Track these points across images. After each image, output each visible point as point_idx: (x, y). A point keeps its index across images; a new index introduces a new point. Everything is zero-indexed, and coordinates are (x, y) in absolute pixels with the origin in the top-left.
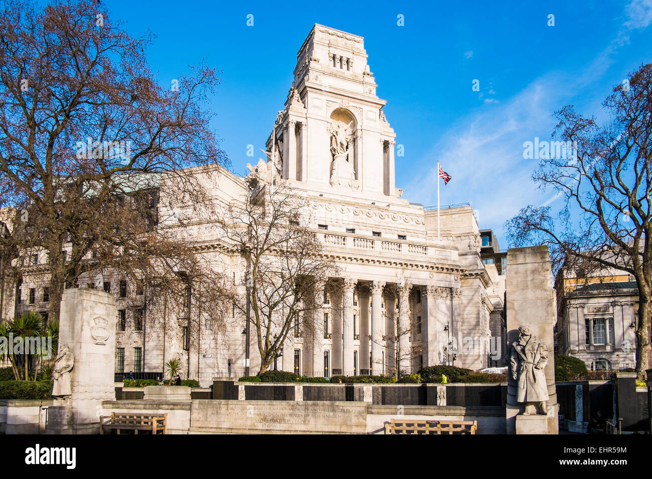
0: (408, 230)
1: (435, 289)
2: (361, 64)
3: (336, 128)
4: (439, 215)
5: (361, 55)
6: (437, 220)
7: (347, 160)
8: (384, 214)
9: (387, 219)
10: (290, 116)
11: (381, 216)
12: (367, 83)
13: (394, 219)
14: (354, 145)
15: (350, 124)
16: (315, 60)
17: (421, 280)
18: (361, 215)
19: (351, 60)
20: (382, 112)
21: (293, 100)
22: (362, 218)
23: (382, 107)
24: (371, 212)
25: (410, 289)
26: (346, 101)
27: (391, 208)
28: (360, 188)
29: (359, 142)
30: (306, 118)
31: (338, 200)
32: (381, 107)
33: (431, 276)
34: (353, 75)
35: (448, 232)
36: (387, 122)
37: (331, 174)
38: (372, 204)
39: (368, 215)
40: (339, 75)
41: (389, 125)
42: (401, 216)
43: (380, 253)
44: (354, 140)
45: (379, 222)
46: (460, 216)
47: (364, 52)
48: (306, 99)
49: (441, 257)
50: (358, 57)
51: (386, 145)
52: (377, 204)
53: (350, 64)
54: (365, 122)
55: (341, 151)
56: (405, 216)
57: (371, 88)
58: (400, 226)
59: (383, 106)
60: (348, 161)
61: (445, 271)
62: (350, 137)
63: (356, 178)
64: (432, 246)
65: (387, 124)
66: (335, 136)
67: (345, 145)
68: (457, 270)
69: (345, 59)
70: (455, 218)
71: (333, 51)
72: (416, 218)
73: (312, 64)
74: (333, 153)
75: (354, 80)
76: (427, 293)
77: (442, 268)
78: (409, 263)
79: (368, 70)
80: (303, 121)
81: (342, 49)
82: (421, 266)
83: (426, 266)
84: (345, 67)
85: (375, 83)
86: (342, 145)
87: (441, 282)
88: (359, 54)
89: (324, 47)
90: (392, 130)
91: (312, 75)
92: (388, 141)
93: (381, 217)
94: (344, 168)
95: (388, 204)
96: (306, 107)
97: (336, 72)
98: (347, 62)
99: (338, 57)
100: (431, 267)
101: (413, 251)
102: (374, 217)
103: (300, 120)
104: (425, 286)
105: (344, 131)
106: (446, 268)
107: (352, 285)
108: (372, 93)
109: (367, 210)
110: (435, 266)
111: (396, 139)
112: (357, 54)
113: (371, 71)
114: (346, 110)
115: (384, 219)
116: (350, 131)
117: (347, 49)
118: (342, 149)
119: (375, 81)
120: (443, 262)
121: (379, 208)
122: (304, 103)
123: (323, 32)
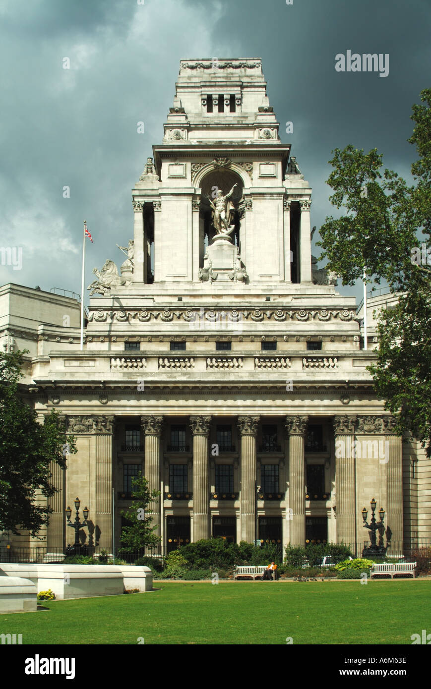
15: (232, 189)
16: (176, 112)
19: (237, 97)
26: (225, 158)
29: (247, 213)
34: (239, 117)
38: (266, 300)
40: (215, 123)
47: (262, 78)
50: (250, 89)
52: (272, 300)
53: (236, 102)
54: (258, 182)
57: (269, 129)
58: (311, 327)
69: (227, 97)
71: (207, 91)
73: (171, 118)
75: (239, 125)
81: (221, 84)
84: (227, 108)
88: (251, 84)
89: (192, 89)
91: (170, 133)
92: (298, 203)
93: (278, 318)
96: (161, 179)
97: (210, 120)
98: (232, 101)
99: (215, 97)
102: (265, 320)
103: (149, 200)
105: (225, 201)
108: (271, 136)
112: (248, 84)
115: (283, 320)
117: (230, 83)
119: (275, 118)
122: (159, 173)
123: (192, 68)
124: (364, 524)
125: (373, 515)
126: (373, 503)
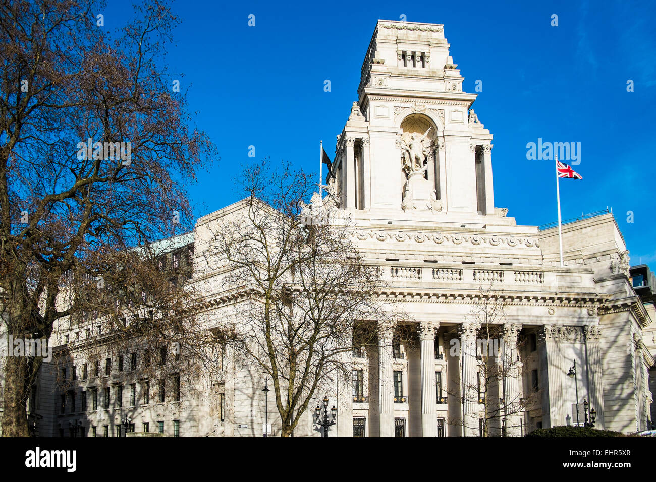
0: (514, 256)
1: (557, 329)
2: (440, 57)
3: (408, 140)
4: (560, 232)
5: (440, 45)
6: (558, 240)
7: (426, 177)
8: (478, 238)
9: (483, 244)
10: (347, 133)
11: (473, 241)
12: (449, 78)
13: (493, 243)
14: (435, 159)
15: (427, 132)
16: (379, 62)
17: (535, 318)
18: (445, 243)
19: (427, 54)
20: (472, 112)
21: (352, 115)
22: (447, 245)
23: (471, 104)
24: (459, 237)
25: (518, 330)
26: (421, 104)
27: (488, 229)
28: (444, 210)
29: (441, 154)
30: (368, 133)
31: (413, 226)
32: (469, 103)
33: (551, 312)
34: (429, 72)
35: (577, 253)
36: (479, 122)
37: (403, 196)
38: (461, 227)
39: (456, 242)
40: (410, 74)
41: (483, 125)
42: (504, 238)
44: (435, 153)
45: (471, 249)
46: (593, 230)
47: (446, 41)
48: (368, 110)
49: (565, 285)
50: (436, 49)
51: (479, 151)
52: (467, 226)
53: (426, 59)
54: (449, 126)
55: (417, 168)
56: (509, 238)
57: (456, 82)
58: (502, 251)
59: (473, 102)
60: (427, 179)
61: (573, 302)
62: (429, 150)
63: (438, 197)
64: (550, 271)
65: (480, 125)
66: (407, 151)
67: (422, 159)
68: (591, 300)
69: (418, 54)
70: (586, 233)
71: (402, 47)
72: (527, 239)
73: (375, 67)
74: (407, 172)
75: (431, 77)
76: (545, 335)
77: (568, 300)
78: (514, 295)
79: (450, 61)
80: (364, 136)
81: (416, 42)
82: (534, 298)
83: (542, 298)
84: (419, 64)
85: (461, 76)
86: (417, 159)
87: (566, 319)
88: (437, 45)
89: (390, 46)
90: (487, 131)
91: (374, 80)
92: (482, 146)
93: (475, 242)
94: (421, 187)
95: (483, 225)
96: (368, 120)
97: (406, 71)
98: (422, 58)
99: (409, 53)
100: (550, 299)
101: (522, 279)
102: (464, 243)
103: (359, 136)
104: (542, 327)
105: (420, 143)
106: (575, 299)
107: (432, 330)
108: (457, 88)
109: (454, 236)
110: (556, 297)
111: (492, 142)
112: (434, 45)
113: (454, 63)
114: (421, 116)
115: (479, 244)
116: (428, 142)
117: (420, 42)
118: (418, 165)
119: (460, 74)
120: (568, 290)
121: (470, 231)
122: (366, 115)
123: (388, 28)
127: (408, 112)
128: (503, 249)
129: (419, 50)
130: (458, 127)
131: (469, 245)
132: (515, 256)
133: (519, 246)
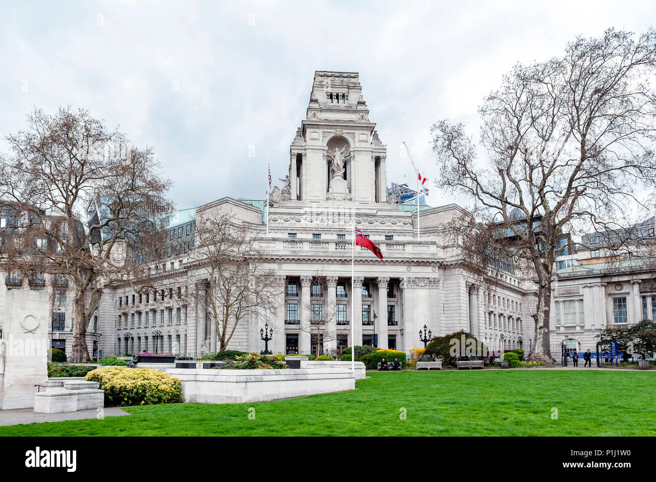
2: (355, 96)
5: (355, 88)
7: (345, 177)
8: (372, 219)
9: (375, 223)
10: (292, 150)
11: (369, 221)
12: (359, 111)
13: (381, 222)
15: (344, 148)
16: (315, 101)
19: (346, 94)
24: (360, 219)
26: (341, 130)
27: (379, 213)
28: (353, 200)
29: (352, 162)
30: (305, 150)
32: (372, 128)
34: (348, 107)
35: (434, 229)
37: (328, 191)
39: (358, 222)
40: (335, 109)
42: (389, 219)
43: (360, 253)
45: (367, 227)
46: (445, 213)
50: (352, 90)
51: (377, 160)
53: (346, 98)
54: (357, 144)
56: (392, 219)
57: (364, 114)
58: (387, 228)
63: (350, 192)
69: (341, 94)
70: (441, 216)
71: (330, 90)
72: (403, 219)
73: (312, 104)
75: (348, 111)
79: (362, 99)
80: (303, 152)
81: (340, 86)
84: (341, 101)
86: (339, 166)
87: (418, 274)
89: (322, 89)
91: (310, 114)
92: (379, 157)
94: (338, 185)
95: (377, 211)
96: (307, 140)
97: (333, 107)
98: (343, 97)
99: (335, 94)
102: (363, 223)
103: (300, 152)
108: (364, 118)
112: (351, 87)
114: (340, 137)
115: (372, 223)
117: (342, 86)
118: (339, 169)
121: (368, 214)
122: (305, 137)
123: (322, 76)
124: (421, 339)
125: (425, 334)
126: (425, 327)
127: (332, 135)
128: (387, 226)
129: (341, 91)
130: (364, 145)
131: (366, 223)
132: (395, 231)
133: (398, 224)
